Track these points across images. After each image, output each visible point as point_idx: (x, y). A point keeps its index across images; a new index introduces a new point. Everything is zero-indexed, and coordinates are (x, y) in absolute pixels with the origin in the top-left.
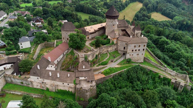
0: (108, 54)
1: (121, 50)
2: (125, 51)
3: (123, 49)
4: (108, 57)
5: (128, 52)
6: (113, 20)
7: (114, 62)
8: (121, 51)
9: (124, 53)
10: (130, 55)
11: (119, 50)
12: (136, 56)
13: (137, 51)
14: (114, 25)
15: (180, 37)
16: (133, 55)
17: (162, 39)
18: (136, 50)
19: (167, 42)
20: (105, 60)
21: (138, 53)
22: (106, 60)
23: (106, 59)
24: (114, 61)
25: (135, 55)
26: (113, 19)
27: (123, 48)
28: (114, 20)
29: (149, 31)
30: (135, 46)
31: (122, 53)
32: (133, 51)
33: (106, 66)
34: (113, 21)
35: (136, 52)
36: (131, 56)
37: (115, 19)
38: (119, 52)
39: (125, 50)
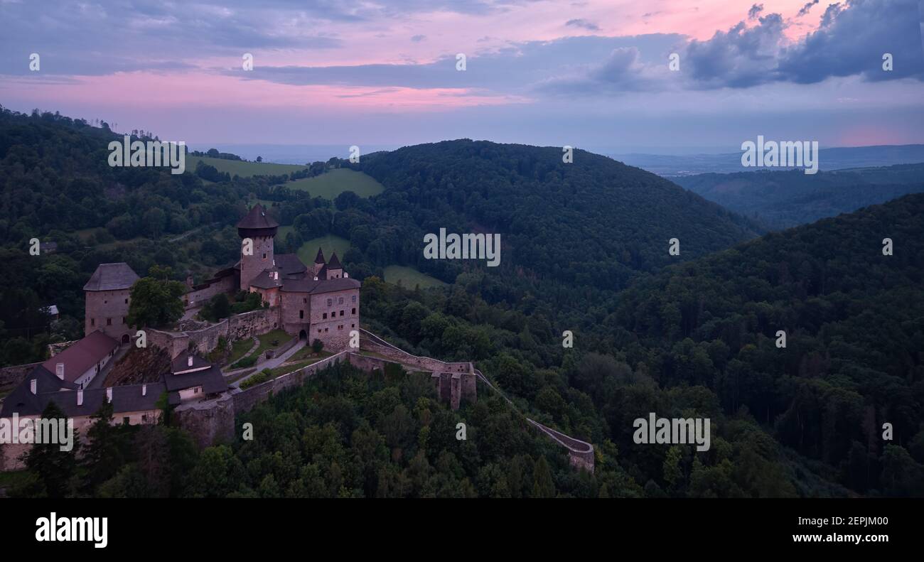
0: (255, 339)
1: (294, 322)
2: (303, 324)
3: (297, 320)
4: (256, 347)
5: (312, 323)
6: (262, 241)
7: (277, 357)
8: (293, 325)
9: (301, 329)
10: (320, 331)
11: (287, 324)
12: (337, 333)
13: (338, 314)
14: (265, 257)
15: (464, 306)
16: (326, 330)
17: (409, 306)
18: (333, 315)
19: (422, 311)
20: (247, 355)
21: (340, 323)
22: (252, 354)
23: (252, 351)
24: (275, 356)
25: (333, 330)
26: (263, 238)
27: (298, 315)
28: (265, 240)
29: (372, 294)
30: (330, 303)
31: (297, 331)
32: (325, 316)
33: (253, 368)
34: (260, 244)
35: (334, 319)
36: (323, 334)
37: (266, 237)
38: (288, 329)
39: (304, 321)
